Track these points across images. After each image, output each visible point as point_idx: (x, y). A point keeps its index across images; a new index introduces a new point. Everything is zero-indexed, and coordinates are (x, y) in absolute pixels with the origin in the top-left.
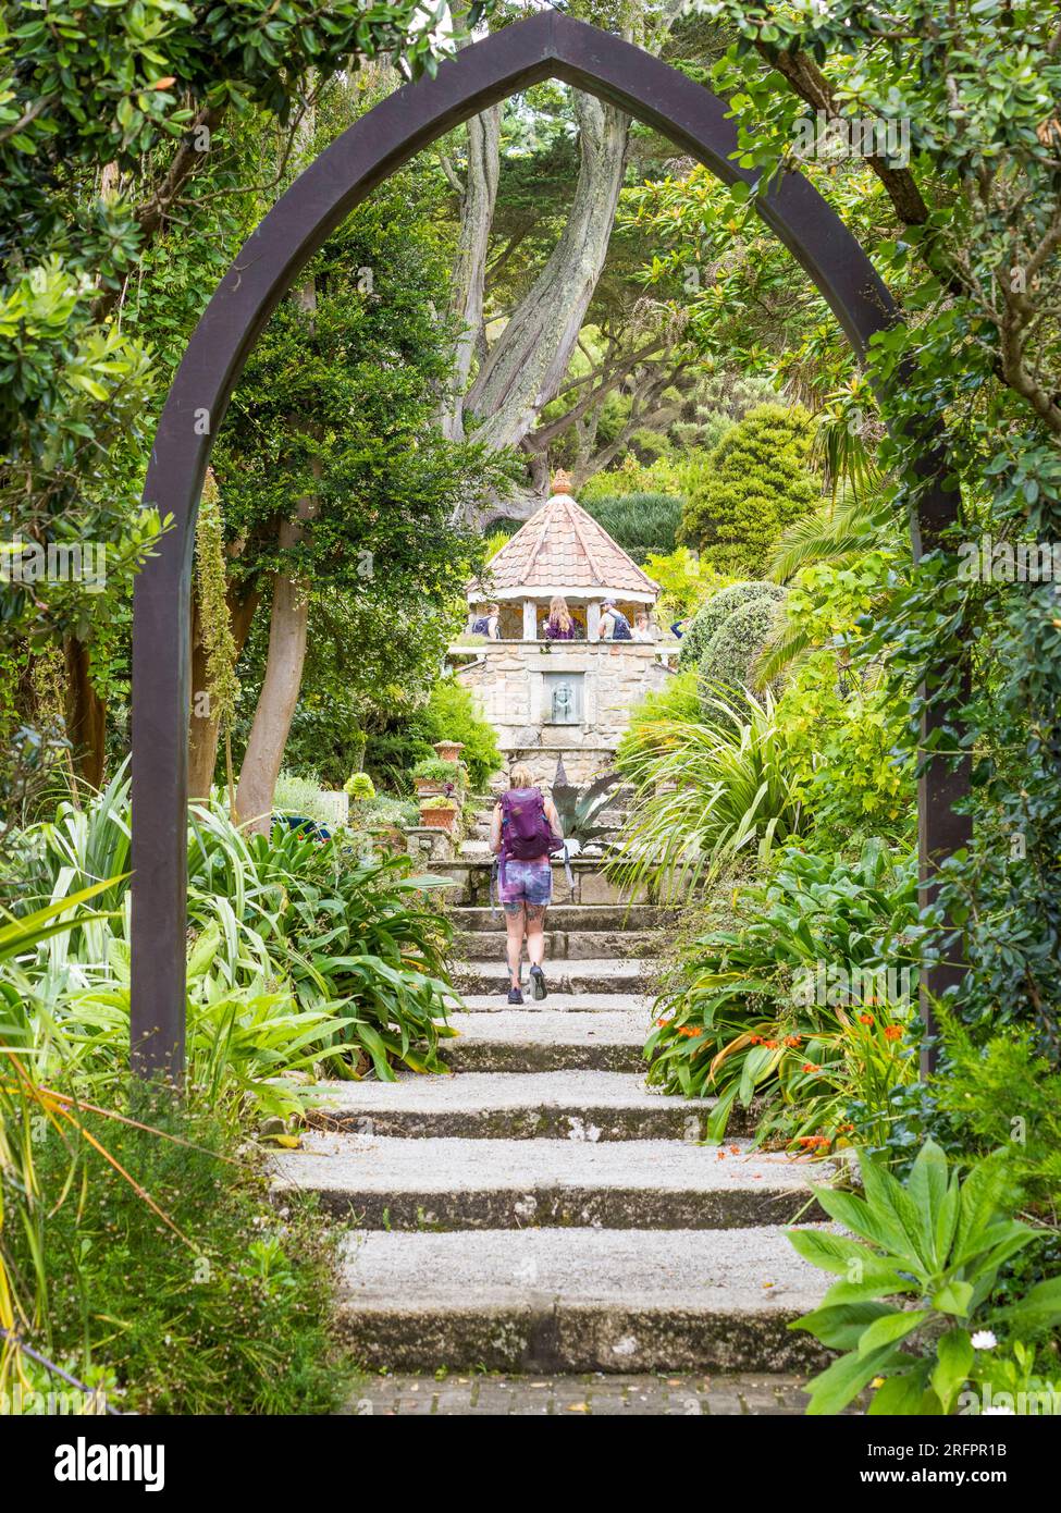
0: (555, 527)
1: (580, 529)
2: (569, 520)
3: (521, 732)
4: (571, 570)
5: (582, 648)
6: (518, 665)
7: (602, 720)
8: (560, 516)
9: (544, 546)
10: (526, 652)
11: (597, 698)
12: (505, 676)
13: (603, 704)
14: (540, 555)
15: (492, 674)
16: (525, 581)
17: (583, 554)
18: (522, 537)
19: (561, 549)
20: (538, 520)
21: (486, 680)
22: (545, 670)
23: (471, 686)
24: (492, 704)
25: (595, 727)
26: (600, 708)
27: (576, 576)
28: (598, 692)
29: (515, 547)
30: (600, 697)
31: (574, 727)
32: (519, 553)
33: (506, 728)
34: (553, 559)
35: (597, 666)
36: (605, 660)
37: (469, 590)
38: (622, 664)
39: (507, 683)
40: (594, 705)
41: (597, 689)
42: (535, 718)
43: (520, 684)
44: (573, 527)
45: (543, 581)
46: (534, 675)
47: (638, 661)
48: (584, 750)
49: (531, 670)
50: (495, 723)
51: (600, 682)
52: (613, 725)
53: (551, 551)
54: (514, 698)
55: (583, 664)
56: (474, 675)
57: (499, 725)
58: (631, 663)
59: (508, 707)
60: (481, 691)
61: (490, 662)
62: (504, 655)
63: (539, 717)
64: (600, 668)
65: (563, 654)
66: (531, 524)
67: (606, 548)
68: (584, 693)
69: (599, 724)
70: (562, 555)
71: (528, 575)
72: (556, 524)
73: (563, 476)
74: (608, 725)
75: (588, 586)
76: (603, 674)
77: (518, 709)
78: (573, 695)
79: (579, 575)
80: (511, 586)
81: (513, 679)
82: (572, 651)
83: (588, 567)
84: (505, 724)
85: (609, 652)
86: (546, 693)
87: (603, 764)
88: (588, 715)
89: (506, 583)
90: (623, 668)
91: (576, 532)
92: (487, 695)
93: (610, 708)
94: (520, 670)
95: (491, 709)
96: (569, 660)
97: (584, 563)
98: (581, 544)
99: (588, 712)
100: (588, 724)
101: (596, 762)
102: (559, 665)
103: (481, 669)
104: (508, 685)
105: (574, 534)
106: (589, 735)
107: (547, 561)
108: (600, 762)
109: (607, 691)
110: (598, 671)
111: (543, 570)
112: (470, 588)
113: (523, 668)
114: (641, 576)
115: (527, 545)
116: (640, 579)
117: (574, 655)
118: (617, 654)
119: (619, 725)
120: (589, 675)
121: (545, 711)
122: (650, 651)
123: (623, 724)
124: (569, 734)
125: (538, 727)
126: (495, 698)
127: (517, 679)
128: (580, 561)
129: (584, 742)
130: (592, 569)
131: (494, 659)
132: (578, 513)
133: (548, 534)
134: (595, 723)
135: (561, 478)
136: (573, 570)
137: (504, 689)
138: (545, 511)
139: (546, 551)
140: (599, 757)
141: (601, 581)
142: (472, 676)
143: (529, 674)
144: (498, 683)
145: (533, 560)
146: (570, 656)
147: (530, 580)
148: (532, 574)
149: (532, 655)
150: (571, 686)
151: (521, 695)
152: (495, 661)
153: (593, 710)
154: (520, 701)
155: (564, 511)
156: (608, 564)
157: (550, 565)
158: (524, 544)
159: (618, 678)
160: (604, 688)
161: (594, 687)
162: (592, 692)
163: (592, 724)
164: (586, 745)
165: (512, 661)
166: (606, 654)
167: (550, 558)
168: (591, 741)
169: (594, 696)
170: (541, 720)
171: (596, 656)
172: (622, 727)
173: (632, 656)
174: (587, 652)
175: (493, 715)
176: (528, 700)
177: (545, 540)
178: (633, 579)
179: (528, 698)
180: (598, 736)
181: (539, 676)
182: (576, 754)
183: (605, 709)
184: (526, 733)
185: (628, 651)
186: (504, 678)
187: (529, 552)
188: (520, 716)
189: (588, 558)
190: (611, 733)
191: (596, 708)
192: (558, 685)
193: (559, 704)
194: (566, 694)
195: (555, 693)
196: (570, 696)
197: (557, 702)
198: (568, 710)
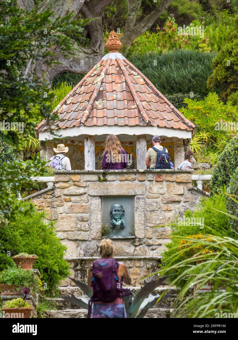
0: (109, 78)
1: (129, 79)
2: (120, 72)
3: (83, 245)
4: (123, 113)
5: (133, 176)
6: (82, 191)
7: (149, 234)
8: (113, 70)
9: (100, 94)
10: (87, 180)
11: (145, 216)
12: (70, 200)
13: (150, 221)
14: (97, 101)
15: (60, 198)
16: (86, 122)
17: (132, 99)
18: (83, 87)
19: (115, 96)
20: (95, 72)
21: (55, 204)
22: (102, 195)
23: (43, 208)
24: (60, 223)
25: (144, 240)
26: (148, 225)
27: (126, 118)
28: (146, 212)
29: (77, 95)
30: (147, 216)
31: (127, 240)
32: (80, 100)
33: (71, 242)
34: (108, 104)
35: (145, 190)
36: (151, 186)
37: (40, 130)
38: (165, 189)
39: (72, 206)
40: (143, 222)
41: (145, 209)
42: (95, 234)
43: (83, 206)
44: (124, 78)
45: (100, 122)
46: (94, 199)
47: (178, 186)
48: (135, 259)
49: (91, 195)
50: (63, 238)
51: (148, 204)
52: (158, 239)
53: (106, 97)
54: (77, 217)
55: (133, 189)
56: (45, 200)
57: (66, 240)
58: (172, 188)
59: (73, 225)
60: (51, 212)
61: (58, 189)
62: (69, 183)
63: (98, 233)
64: (147, 192)
65: (116, 181)
66: (90, 76)
67: (151, 95)
68: (135, 212)
69: (147, 238)
70: (115, 101)
71: (88, 117)
72: (110, 76)
73: (115, 36)
74: (154, 238)
75: (137, 125)
76: (150, 197)
77: (81, 226)
78: (126, 213)
79: (129, 117)
80: (74, 126)
81: (76, 203)
82: (124, 179)
83: (136, 110)
84: (71, 239)
85: (154, 179)
86: (104, 213)
87: (151, 271)
88: (138, 231)
89: (70, 124)
90: (166, 192)
91: (126, 82)
92: (56, 215)
93: (155, 225)
94: (82, 195)
95: (59, 227)
96: (122, 186)
97: (133, 107)
98: (130, 92)
99: (138, 228)
100: (138, 238)
101: (145, 269)
102: (114, 190)
103: (51, 195)
104: (73, 207)
105: (124, 84)
106: (139, 247)
107: (103, 106)
108: (148, 269)
109: (153, 211)
110: (145, 195)
111: (100, 113)
112: (41, 129)
113: (85, 193)
114: (180, 117)
115: (86, 93)
116: (179, 119)
117: (126, 182)
118: (160, 181)
119: (163, 239)
120: (139, 199)
121: (103, 228)
122: (188, 178)
123: (167, 238)
124: (123, 247)
125: (97, 241)
126: (62, 218)
127: (80, 202)
128: (130, 105)
129: (135, 253)
130: (139, 111)
131: (61, 186)
132: (128, 67)
133: (104, 84)
134: (144, 237)
135: (114, 38)
136: (125, 113)
137: (69, 210)
138: (101, 65)
139: (102, 97)
140: (148, 265)
141: (148, 122)
142: (43, 200)
143: (89, 198)
144: (64, 206)
145: (92, 105)
146: (122, 183)
147: (89, 122)
148: (91, 116)
149: (92, 182)
150: (124, 207)
151: (84, 215)
152: (62, 188)
153: (143, 227)
154: (83, 220)
155: (116, 65)
156: (152, 107)
157: (105, 109)
158: (84, 93)
159: (162, 200)
160: (151, 208)
161: (143, 208)
162: (142, 212)
163: (141, 238)
164: (137, 255)
165: (76, 187)
166: (152, 181)
167: (105, 103)
168: (140, 252)
169: (143, 216)
170: (100, 235)
171: (144, 182)
172: (166, 240)
173: (173, 182)
174: (137, 179)
175: (61, 232)
176: (89, 219)
177: (101, 89)
178: (173, 120)
179: (89, 217)
180: (146, 248)
181: (98, 200)
182: (128, 262)
183: (152, 226)
184: (88, 246)
185: (169, 178)
186: (69, 202)
187: (88, 99)
188: (83, 233)
189: (136, 103)
190: (157, 245)
191: (145, 224)
192: (114, 207)
193: (114, 222)
194: (119, 214)
195: (111, 213)
196: (124, 215)
197: (113, 220)
198: (122, 227)
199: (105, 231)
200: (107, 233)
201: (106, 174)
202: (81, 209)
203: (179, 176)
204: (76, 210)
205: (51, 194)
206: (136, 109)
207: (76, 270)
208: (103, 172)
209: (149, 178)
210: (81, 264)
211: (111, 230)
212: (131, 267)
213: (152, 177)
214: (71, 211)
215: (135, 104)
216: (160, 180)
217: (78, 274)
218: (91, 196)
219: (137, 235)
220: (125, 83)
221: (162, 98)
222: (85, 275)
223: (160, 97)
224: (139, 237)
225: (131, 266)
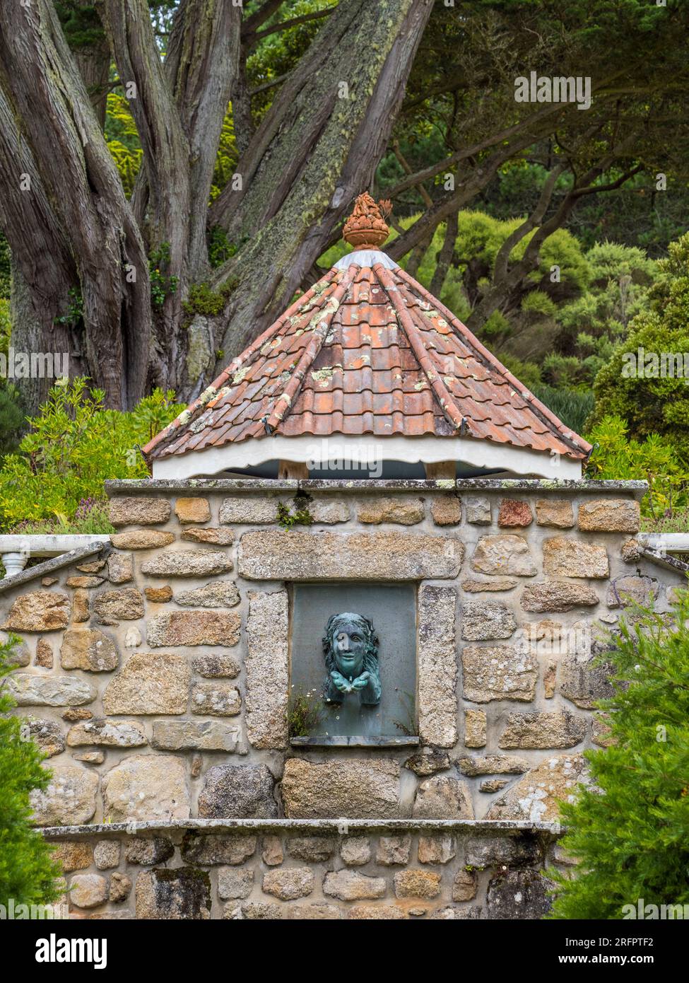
0: (353, 314)
1: (407, 317)
2: (383, 299)
3: (217, 772)
4: (387, 403)
5: (414, 506)
6: (207, 560)
7: (474, 731)
8: (362, 293)
9: (326, 355)
10: (235, 518)
11: (459, 660)
12: (167, 596)
13: (479, 680)
14: (316, 370)
15: (129, 588)
16: (281, 425)
17: (416, 367)
18: (279, 339)
19: (366, 358)
20: (313, 302)
21: (111, 608)
22: (293, 575)
23: (62, 625)
24: (128, 685)
25: (454, 755)
26: (471, 693)
27: (399, 415)
28: (463, 643)
29: (262, 360)
30: (467, 661)
31: (387, 754)
32: (270, 370)
33: (170, 758)
34: (346, 379)
35: (458, 561)
36: (482, 543)
37: (154, 455)
38: (537, 557)
39: (173, 618)
40: (449, 683)
41: (459, 633)
42: (262, 728)
43: (216, 620)
44: (393, 312)
45: (323, 426)
46: (261, 592)
47: (588, 547)
48: (417, 830)
49: (251, 575)
50: (138, 741)
51: (469, 612)
52: (508, 749)
53: (342, 361)
54: (195, 662)
55: (413, 556)
56: (72, 593)
57: (149, 750)
58: (564, 553)
59: (178, 691)
60: (95, 640)
61: (121, 553)
62: (166, 528)
63: (273, 722)
64: (467, 568)
65: (349, 526)
66: (299, 312)
67: (467, 361)
68: (419, 642)
69: (467, 746)
70: (367, 370)
71: (288, 412)
72: (354, 308)
73: (370, 207)
74: (493, 746)
75: (428, 435)
76: (478, 588)
77: (209, 697)
78: (385, 649)
79: (406, 412)
80: (249, 437)
81: (193, 606)
82: (378, 515)
83: (427, 396)
84: (168, 745)
85: (496, 519)
86: (298, 647)
87: (484, 881)
88: (430, 717)
89: (237, 433)
90: (540, 569)
91: (399, 323)
92: (113, 654)
93: (499, 696)
94: (217, 575)
95: (125, 700)
96: (369, 544)
97: (418, 387)
98: (411, 348)
99: (430, 707)
100: (431, 746)
101: (457, 873)
102: (337, 559)
103: (96, 574)
104: (179, 623)
105: (394, 328)
106: (435, 779)
107: (334, 382)
108: (473, 873)
109: (491, 639)
110: (460, 579)
111: (323, 403)
112: (158, 451)
113: (228, 570)
114: (549, 424)
115: (288, 354)
116: (546, 429)
117: (386, 528)
118: (519, 526)
119: (528, 749)
120: (434, 592)
121: (294, 705)
122: (625, 514)
123: (543, 745)
124: (371, 779)
125: (272, 755)
126: (137, 665)
127: (207, 603)
128: (409, 382)
129: (417, 805)
130: (436, 399)
131: (133, 541)
132: (404, 287)
133: (336, 328)
134: (455, 743)
135: (366, 211)
136: (393, 402)
137: (164, 635)
138: (331, 283)
139: (331, 362)
140: (471, 857)
141: (459, 424)
142: (64, 593)
143: (244, 588)
144: (146, 618)
145: (301, 380)
146: (372, 530)
147: (292, 424)
148: (297, 409)
149: (256, 528)
150: (378, 625)
151: (220, 652)
152: (138, 549)
153: (448, 701)
154: (215, 673)
155: (372, 280)
156: (472, 391)
157: (339, 392)
158: (281, 352)
159: (525, 599)
160: (481, 630)
161: (450, 628)
162: (445, 644)
163: (444, 744)
164: (424, 813)
165: (191, 546)
166: (487, 524)
167: (339, 376)
168: (440, 801)
169: (452, 658)
170: (283, 734)
171: (454, 530)
172: (538, 754)
173: (567, 529)
174: (428, 518)
175: (131, 718)
176: (242, 668)
177: (329, 340)
178: (529, 427)
179: (239, 663)
180: (463, 784)
181: (277, 596)
182: (388, 843)
183: (486, 698)
184: (234, 773)
185: (550, 515)
186: (165, 601)
187: (292, 366)
188: (215, 722)
189: (426, 375)
190: (505, 773)
191: (459, 693)
192: (338, 622)
193: (336, 681)
194: (359, 649)
195: (327, 647)
196: (376, 655)
197: (334, 674)
198: (368, 702)
199: (303, 716)
200: (309, 726)
201: (307, 496)
202: (210, 632)
203: (590, 506)
204: (189, 635)
205: (95, 570)
206: (425, 392)
207: (164, 876)
208: (296, 486)
209: (474, 511)
210: (185, 848)
211: (325, 714)
212: (401, 866)
213: (488, 507)
214: (170, 636)
215: (424, 378)
216: (517, 520)
217: (170, 891)
218: (249, 580)
219: (424, 735)
220: (395, 325)
221: (499, 373)
222: (200, 897)
223: (493, 369)
224: (436, 742)
225: (398, 858)
